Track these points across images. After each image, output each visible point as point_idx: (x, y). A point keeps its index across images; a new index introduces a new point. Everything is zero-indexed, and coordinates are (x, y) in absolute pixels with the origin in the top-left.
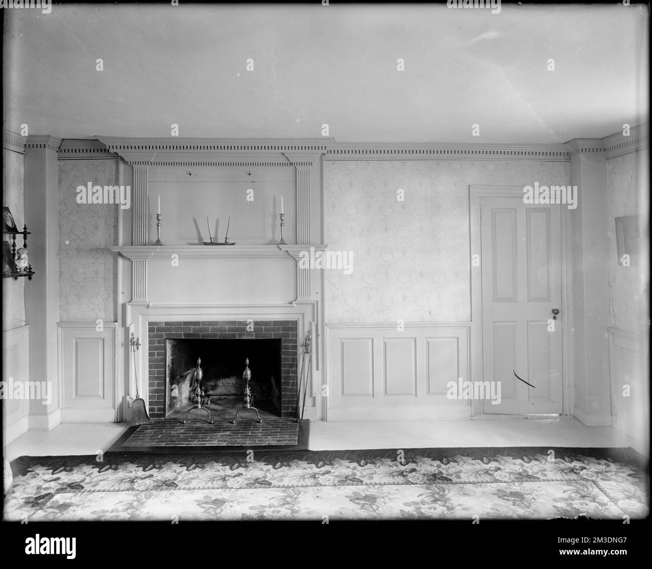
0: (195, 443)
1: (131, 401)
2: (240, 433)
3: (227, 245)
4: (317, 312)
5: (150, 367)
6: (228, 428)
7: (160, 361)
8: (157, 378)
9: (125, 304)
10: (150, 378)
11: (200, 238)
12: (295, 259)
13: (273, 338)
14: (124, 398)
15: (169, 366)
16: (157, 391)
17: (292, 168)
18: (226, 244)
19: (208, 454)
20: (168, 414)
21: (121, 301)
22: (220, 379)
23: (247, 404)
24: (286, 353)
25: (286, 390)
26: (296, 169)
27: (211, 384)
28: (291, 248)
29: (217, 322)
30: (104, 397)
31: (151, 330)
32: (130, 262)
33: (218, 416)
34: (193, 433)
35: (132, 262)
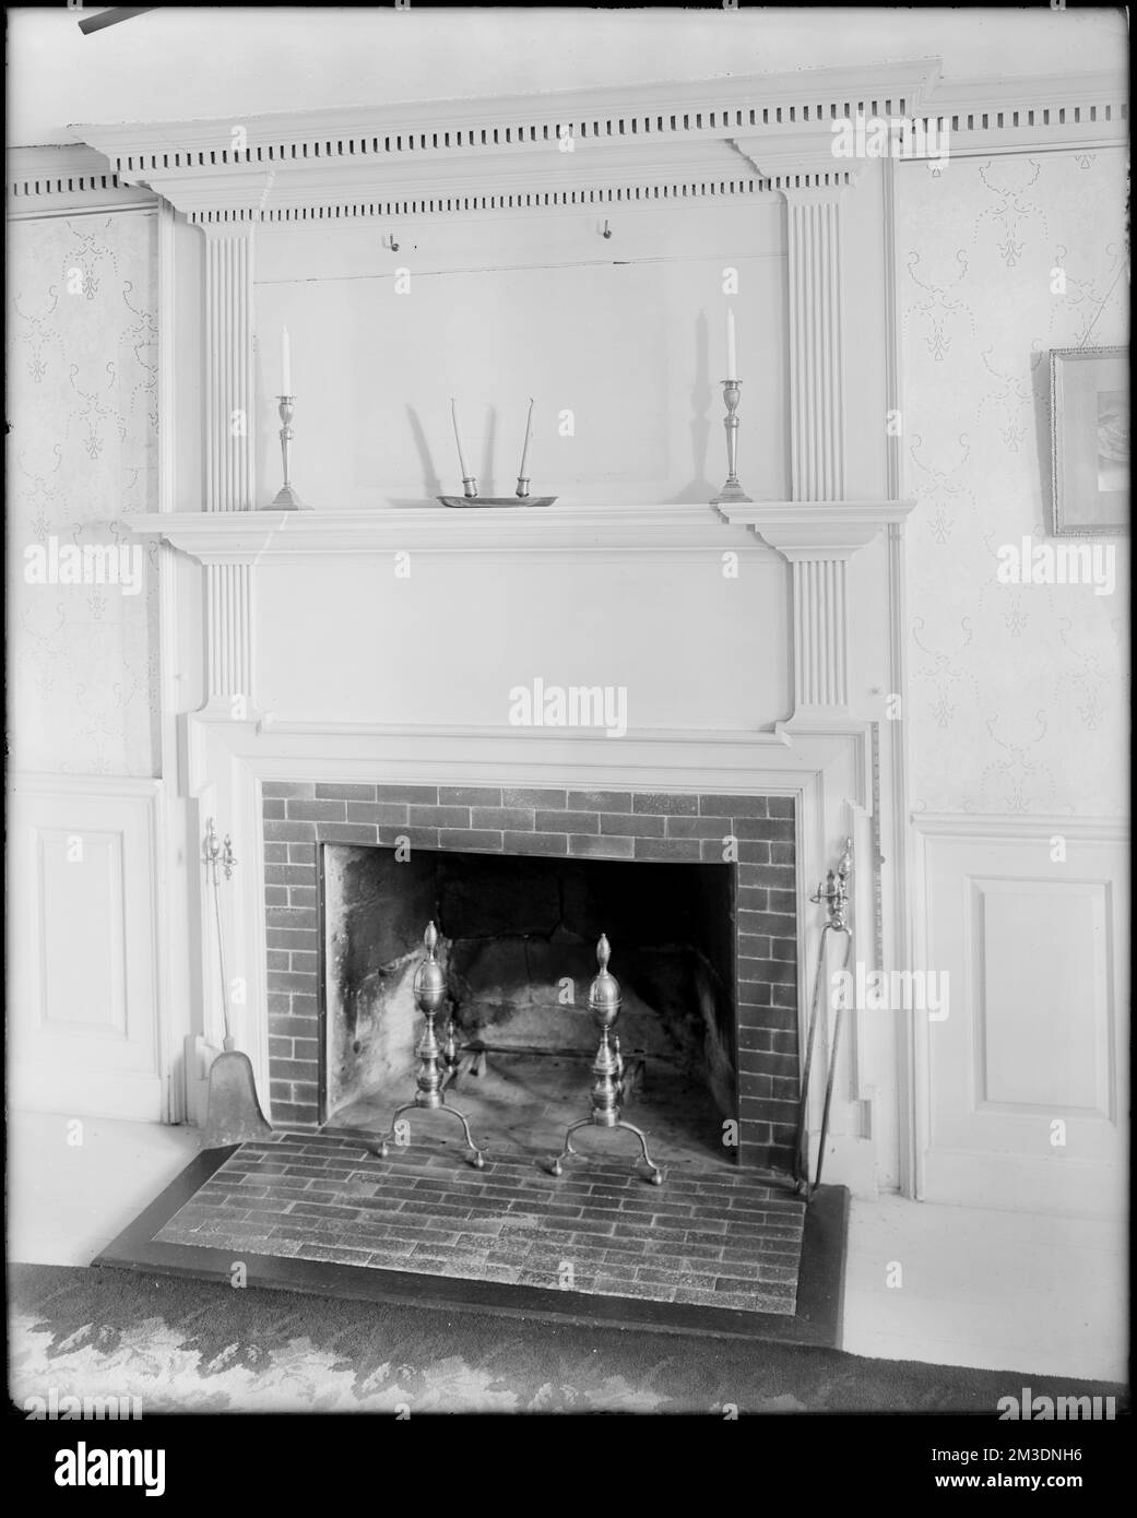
0: (403, 1259)
1: (209, 1057)
2: (576, 1227)
3: (523, 504)
4: (876, 766)
5: (272, 939)
6: (534, 1196)
7: (304, 920)
8: (295, 982)
9: (185, 714)
10: (272, 980)
11: (432, 481)
12: (783, 558)
13: (701, 859)
14: (188, 1043)
15: (335, 938)
16: (295, 1027)
17: (768, 198)
18: (520, 499)
19: (447, 1313)
20: (338, 1107)
21: (171, 706)
22: (521, 985)
23: (603, 1108)
24: (755, 922)
25: (754, 1063)
26: (784, 201)
27: (490, 1000)
28: (765, 512)
29: (497, 791)
30: (126, 1033)
31: (272, 810)
32: (200, 568)
33: (507, 1132)
34: (406, 1208)
35: (205, 568)
